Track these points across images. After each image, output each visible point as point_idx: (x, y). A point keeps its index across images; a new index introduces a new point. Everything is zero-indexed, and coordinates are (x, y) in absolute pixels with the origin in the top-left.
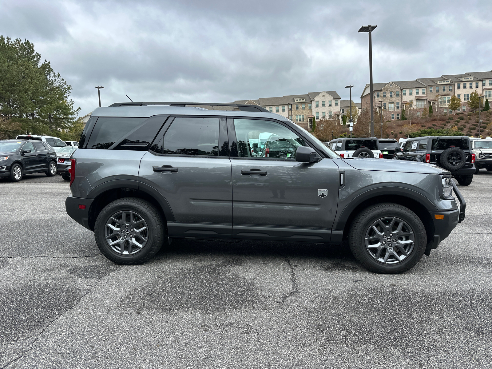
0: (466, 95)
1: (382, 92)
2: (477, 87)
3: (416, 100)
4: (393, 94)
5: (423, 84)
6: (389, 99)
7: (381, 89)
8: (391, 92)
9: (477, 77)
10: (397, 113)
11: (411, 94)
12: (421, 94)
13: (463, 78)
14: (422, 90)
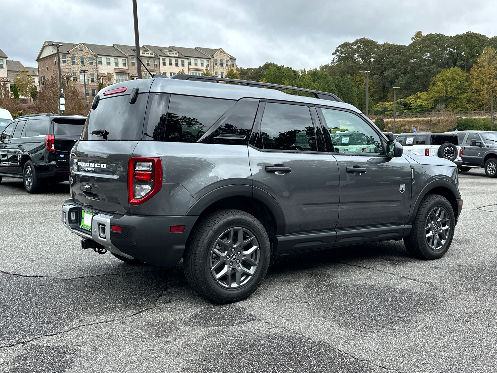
0: (172, 74)
1: (69, 56)
2: (183, 65)
3: (116, 72)
4: (85, 61)
5: (123, 52)
6: (79, 67)
7: (68, 52)
8: (82, 58)
9: (182, 54)
10: (91, 88)
11: (108, 63)
12: (121, 66)
13: (168, 52)
14: (122, 60)
